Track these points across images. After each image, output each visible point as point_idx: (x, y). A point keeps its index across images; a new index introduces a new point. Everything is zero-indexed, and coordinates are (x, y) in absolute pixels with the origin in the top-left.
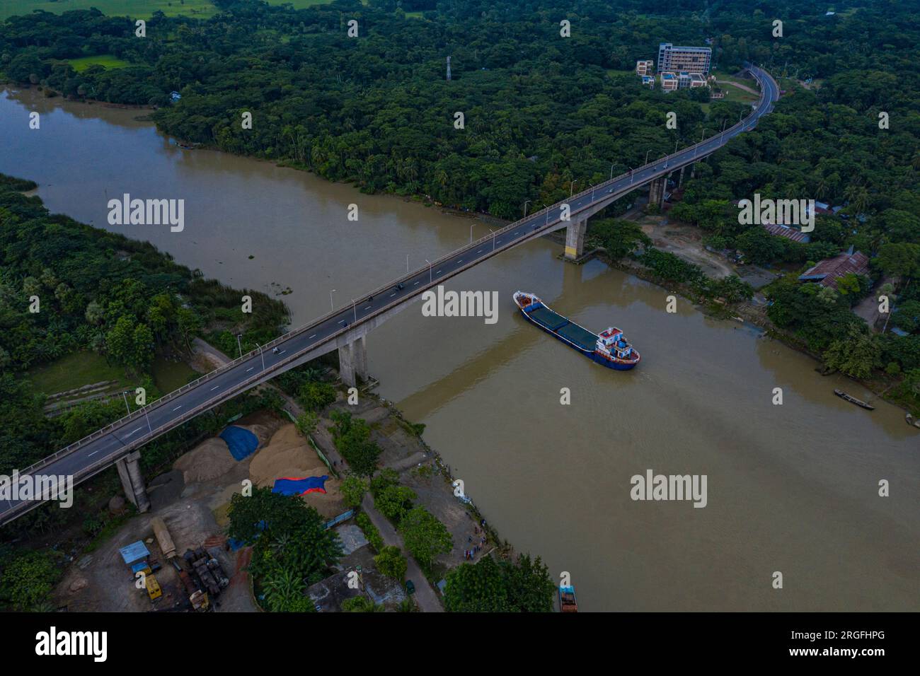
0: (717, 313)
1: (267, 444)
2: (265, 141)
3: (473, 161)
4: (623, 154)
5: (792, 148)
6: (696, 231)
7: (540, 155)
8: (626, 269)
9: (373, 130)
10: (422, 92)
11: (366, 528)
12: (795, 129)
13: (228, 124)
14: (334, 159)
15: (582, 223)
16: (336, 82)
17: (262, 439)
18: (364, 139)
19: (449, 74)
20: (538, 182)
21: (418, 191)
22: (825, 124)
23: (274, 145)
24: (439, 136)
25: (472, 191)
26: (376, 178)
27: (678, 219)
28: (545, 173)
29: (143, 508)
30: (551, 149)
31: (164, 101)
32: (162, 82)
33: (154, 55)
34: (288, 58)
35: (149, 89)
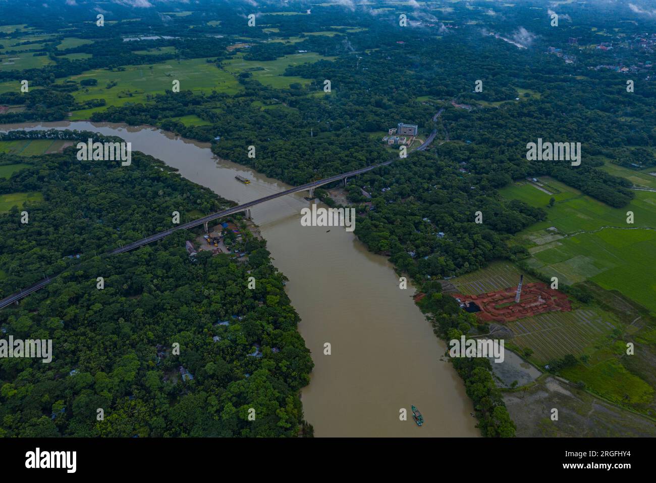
15: (313, 189)
19: (312, 135)
25: (293, 179)
26: (271, 173)
29: (207, 232)
31: (215, 142)
32: (214, 133)
33: (212, 117)
34: (258, 124)
35: (211, 136)
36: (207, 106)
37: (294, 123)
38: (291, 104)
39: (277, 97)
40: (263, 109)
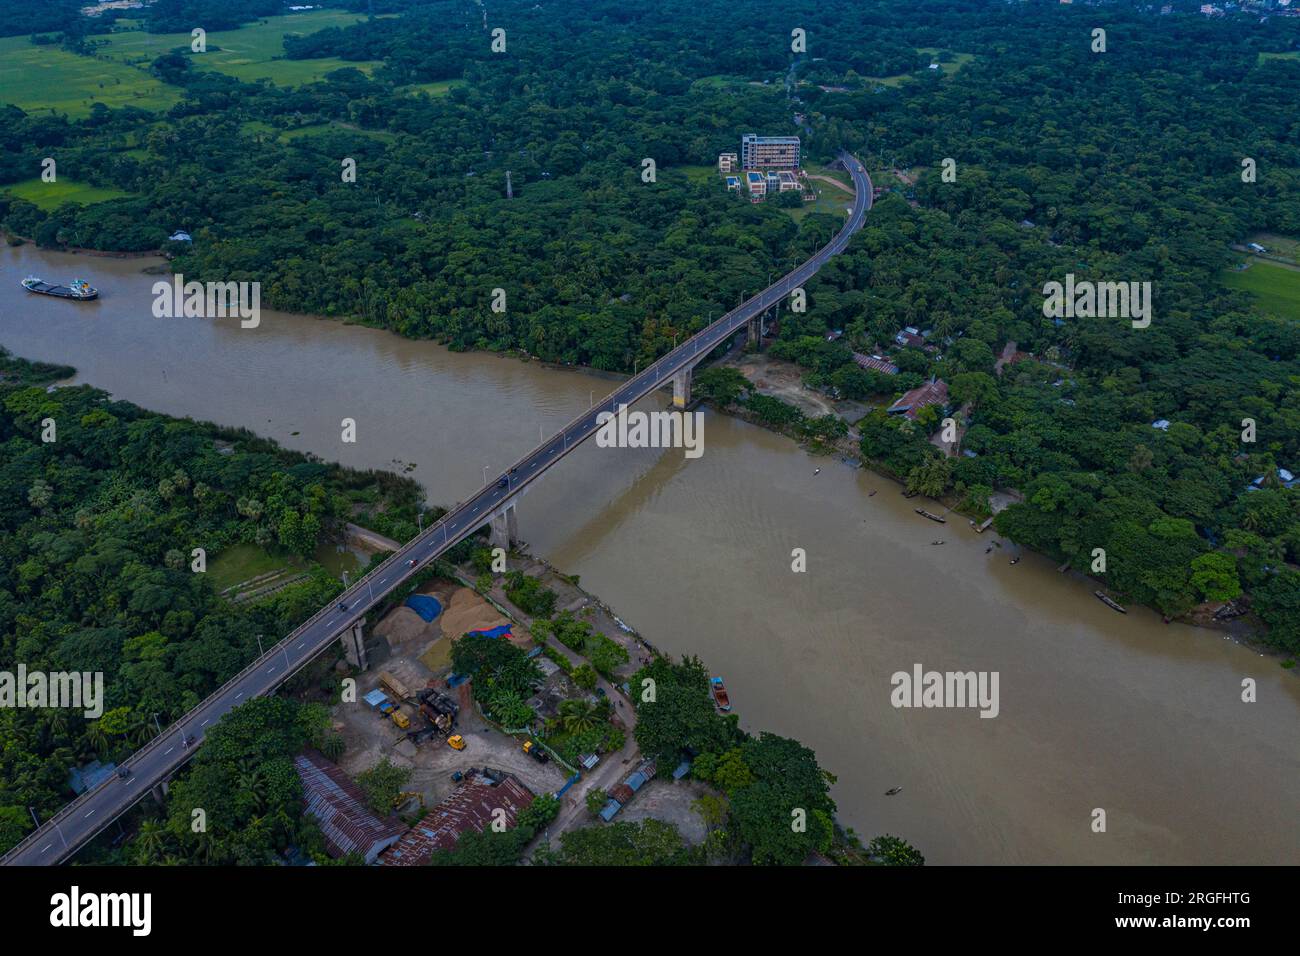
0: (818, 449)
1: (448, 607)
2: (326, 296)
3: (568, 311)
4: (718, 290)
5: (884, 269)
6: (795, 368)
7: (634, 295)
8: (733, 414)
9: (446, 276)
10: (488, 222)
11: (554, 658)
12: (886, 247)
13: (277, 279)
14: (414, 316)
15: (688, 373)
16: (376, 206)
17: (443, 603)
18: (444, 292)
19: (509, 191)
20: (638, 329)
21: (514, 346)
22: (915, 237)
23: (336, 301)
24: (523, 280)
25: (571, 344)
26: (465, 335)
27: (777, 357)
28: (642, 317)
29: (364, 668)
30: (643, 286)
31: (179, 249)
32: (162, 220)
33: (126, 176)
34: (308, 177)
35: (153, 233)
36: (93, 147)
37: (422, 166)
38: (366, 119)
39: (309, 107)
40: (285, 138)
